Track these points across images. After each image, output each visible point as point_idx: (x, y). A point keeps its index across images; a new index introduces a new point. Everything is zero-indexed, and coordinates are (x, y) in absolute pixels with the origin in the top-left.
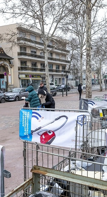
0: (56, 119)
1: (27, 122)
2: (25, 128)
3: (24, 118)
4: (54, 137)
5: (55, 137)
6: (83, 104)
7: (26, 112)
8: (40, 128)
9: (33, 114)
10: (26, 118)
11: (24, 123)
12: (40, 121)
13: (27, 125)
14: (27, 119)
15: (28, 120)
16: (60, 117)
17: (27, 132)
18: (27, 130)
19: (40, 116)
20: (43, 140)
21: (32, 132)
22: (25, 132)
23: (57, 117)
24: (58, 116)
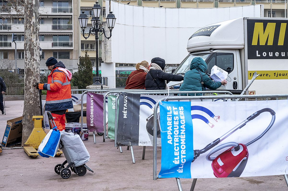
0: (251, 118)
1: (180, 132)
2: (177, 146)
3: (173, 123)
4: (245, 158)
5: (247, 159)
6: (125, 105)
7: (174, 108)
8: (217, 142)
9: (194, 112)
10: (180, 122)
11: (173, 136)
12: (213, 126)
13: (180, 139)
14: (180, 125)
15: (183, 127)
16: (259, 113)
17: (182, 157)
18: (183, 152)
19: (211, 114)
20: (220, 170)
21: (195, 154)
22: (177, 157)
23: (251, 114)
24: (255, 111)
